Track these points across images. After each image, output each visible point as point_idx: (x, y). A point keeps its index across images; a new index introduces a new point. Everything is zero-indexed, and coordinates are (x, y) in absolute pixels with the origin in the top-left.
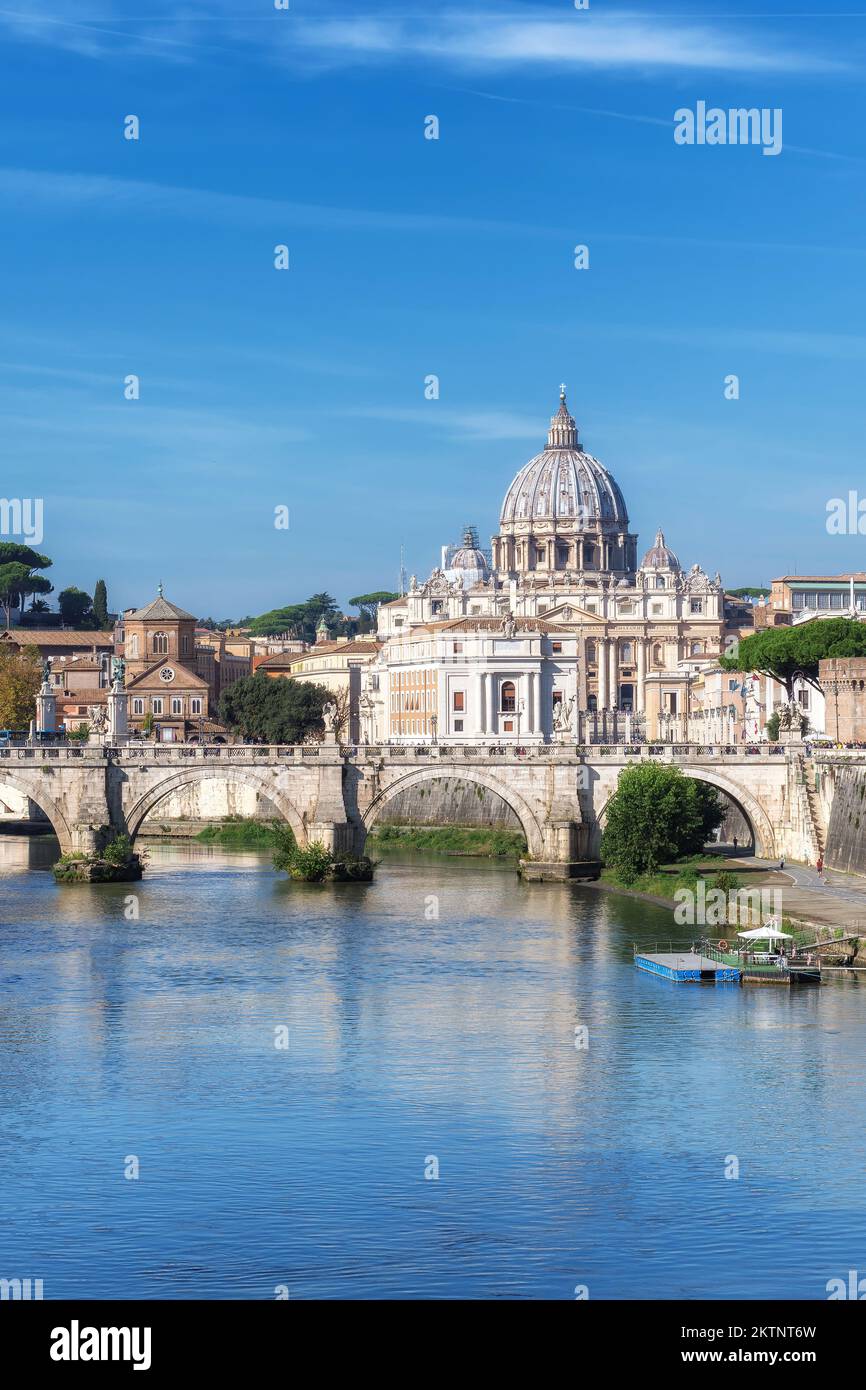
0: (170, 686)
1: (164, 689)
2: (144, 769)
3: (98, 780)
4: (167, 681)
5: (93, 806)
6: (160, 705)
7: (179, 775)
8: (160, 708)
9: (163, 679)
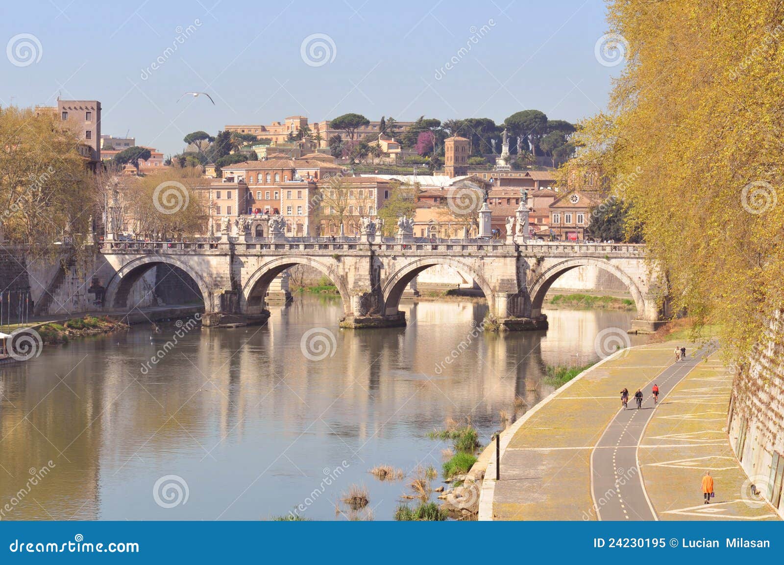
0: (576, 206)
1: (572, 208)
2: (394, 258)
3: (365, 264)
4: (574, 202)
5: (363, 280)
6: (570, 218)
7: (416, 262)
8: (570, 220)
9: (572, 201)
